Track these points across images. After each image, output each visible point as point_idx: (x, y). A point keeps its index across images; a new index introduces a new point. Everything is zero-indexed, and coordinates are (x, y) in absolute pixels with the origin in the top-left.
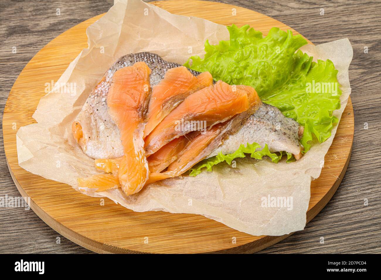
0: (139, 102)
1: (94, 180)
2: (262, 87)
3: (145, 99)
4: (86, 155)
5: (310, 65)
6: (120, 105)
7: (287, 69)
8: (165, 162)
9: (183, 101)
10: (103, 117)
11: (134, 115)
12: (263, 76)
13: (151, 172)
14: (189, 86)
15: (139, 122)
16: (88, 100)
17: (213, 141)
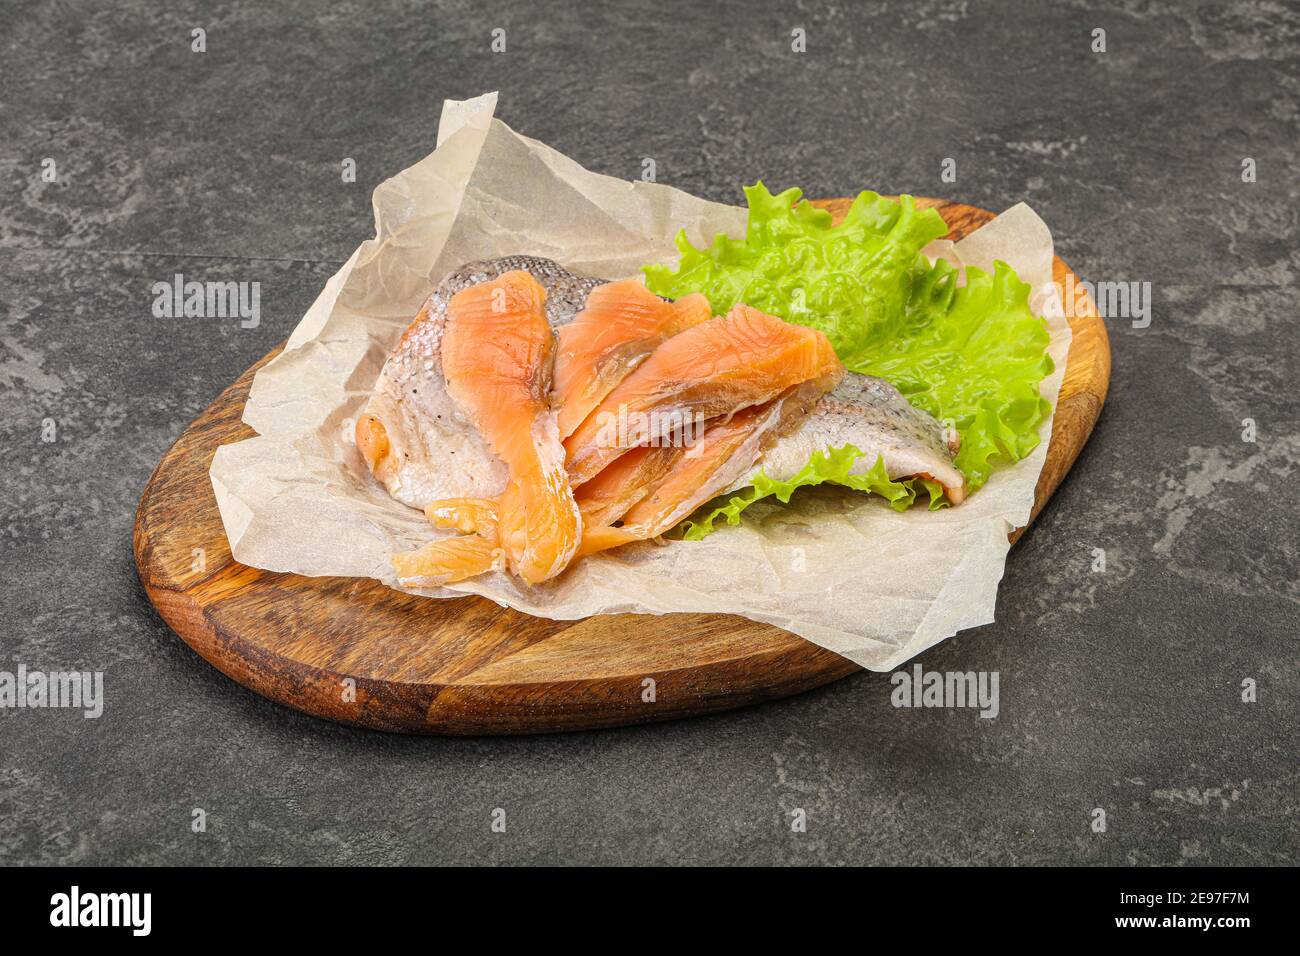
0: (529, 362)
1: (438, 555)
2: (839, 338)
3: (544, 357)
4: (399, 501)
5: (951, 294)
6: (478, 373)
7: (899, 296)
8: (619, 502)
9: (650, 356)
10: (431, 408)
11: (519, 394)
12: (842, 310)
13: (587, 527)
14: (655, 323)
15: (537, 410)
16: (386, 367)
17: (738, 451)
